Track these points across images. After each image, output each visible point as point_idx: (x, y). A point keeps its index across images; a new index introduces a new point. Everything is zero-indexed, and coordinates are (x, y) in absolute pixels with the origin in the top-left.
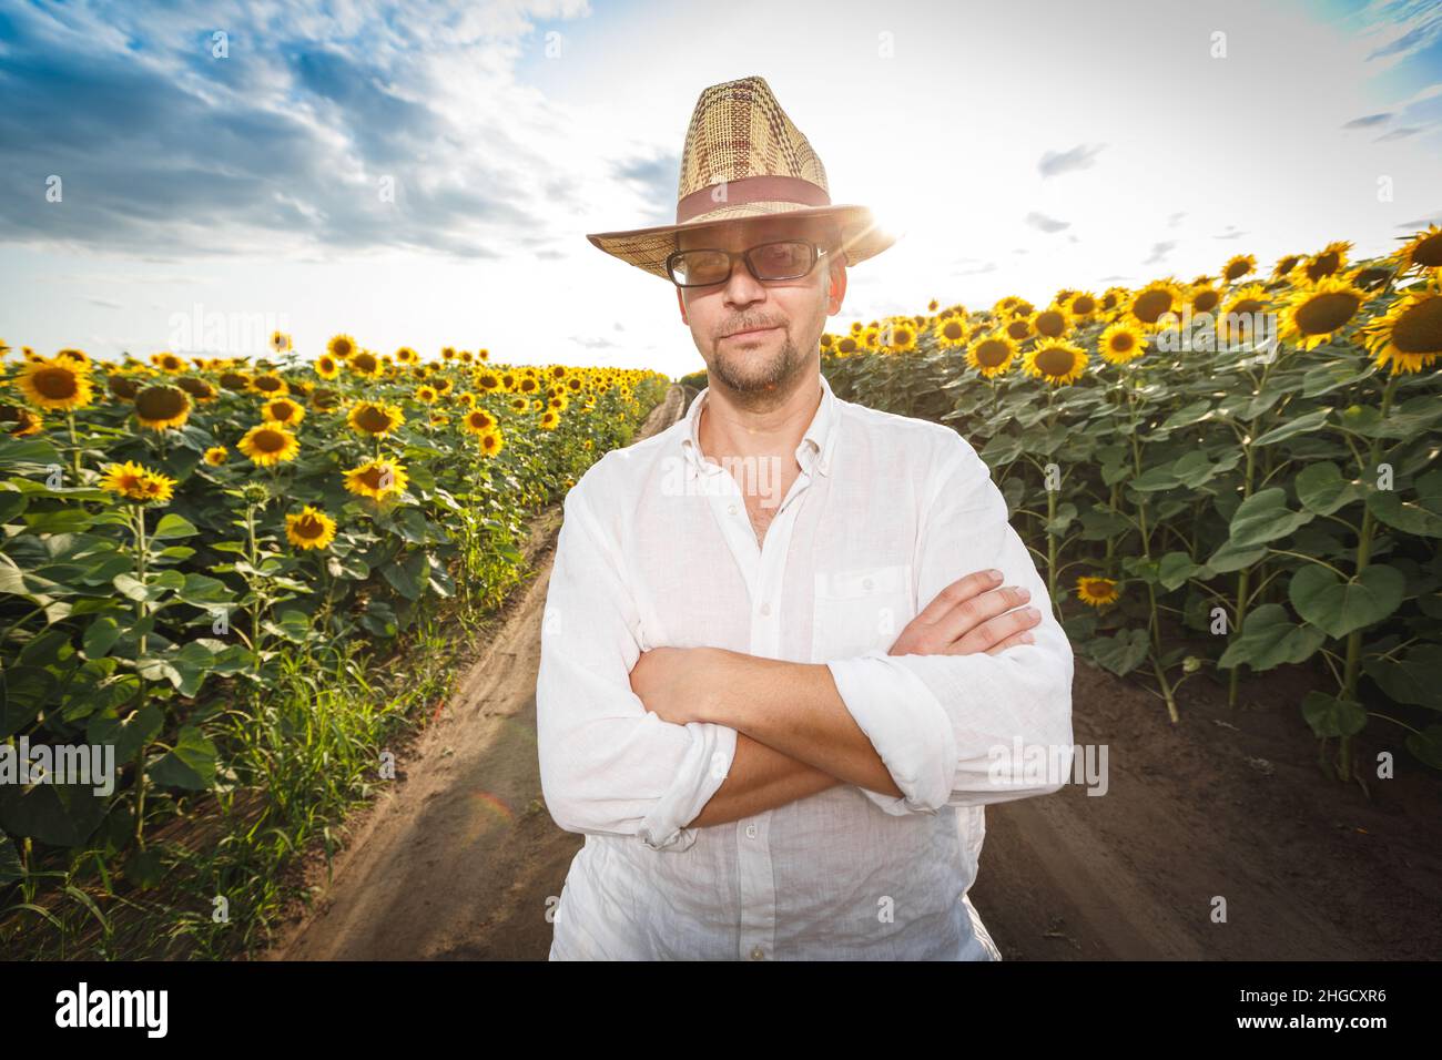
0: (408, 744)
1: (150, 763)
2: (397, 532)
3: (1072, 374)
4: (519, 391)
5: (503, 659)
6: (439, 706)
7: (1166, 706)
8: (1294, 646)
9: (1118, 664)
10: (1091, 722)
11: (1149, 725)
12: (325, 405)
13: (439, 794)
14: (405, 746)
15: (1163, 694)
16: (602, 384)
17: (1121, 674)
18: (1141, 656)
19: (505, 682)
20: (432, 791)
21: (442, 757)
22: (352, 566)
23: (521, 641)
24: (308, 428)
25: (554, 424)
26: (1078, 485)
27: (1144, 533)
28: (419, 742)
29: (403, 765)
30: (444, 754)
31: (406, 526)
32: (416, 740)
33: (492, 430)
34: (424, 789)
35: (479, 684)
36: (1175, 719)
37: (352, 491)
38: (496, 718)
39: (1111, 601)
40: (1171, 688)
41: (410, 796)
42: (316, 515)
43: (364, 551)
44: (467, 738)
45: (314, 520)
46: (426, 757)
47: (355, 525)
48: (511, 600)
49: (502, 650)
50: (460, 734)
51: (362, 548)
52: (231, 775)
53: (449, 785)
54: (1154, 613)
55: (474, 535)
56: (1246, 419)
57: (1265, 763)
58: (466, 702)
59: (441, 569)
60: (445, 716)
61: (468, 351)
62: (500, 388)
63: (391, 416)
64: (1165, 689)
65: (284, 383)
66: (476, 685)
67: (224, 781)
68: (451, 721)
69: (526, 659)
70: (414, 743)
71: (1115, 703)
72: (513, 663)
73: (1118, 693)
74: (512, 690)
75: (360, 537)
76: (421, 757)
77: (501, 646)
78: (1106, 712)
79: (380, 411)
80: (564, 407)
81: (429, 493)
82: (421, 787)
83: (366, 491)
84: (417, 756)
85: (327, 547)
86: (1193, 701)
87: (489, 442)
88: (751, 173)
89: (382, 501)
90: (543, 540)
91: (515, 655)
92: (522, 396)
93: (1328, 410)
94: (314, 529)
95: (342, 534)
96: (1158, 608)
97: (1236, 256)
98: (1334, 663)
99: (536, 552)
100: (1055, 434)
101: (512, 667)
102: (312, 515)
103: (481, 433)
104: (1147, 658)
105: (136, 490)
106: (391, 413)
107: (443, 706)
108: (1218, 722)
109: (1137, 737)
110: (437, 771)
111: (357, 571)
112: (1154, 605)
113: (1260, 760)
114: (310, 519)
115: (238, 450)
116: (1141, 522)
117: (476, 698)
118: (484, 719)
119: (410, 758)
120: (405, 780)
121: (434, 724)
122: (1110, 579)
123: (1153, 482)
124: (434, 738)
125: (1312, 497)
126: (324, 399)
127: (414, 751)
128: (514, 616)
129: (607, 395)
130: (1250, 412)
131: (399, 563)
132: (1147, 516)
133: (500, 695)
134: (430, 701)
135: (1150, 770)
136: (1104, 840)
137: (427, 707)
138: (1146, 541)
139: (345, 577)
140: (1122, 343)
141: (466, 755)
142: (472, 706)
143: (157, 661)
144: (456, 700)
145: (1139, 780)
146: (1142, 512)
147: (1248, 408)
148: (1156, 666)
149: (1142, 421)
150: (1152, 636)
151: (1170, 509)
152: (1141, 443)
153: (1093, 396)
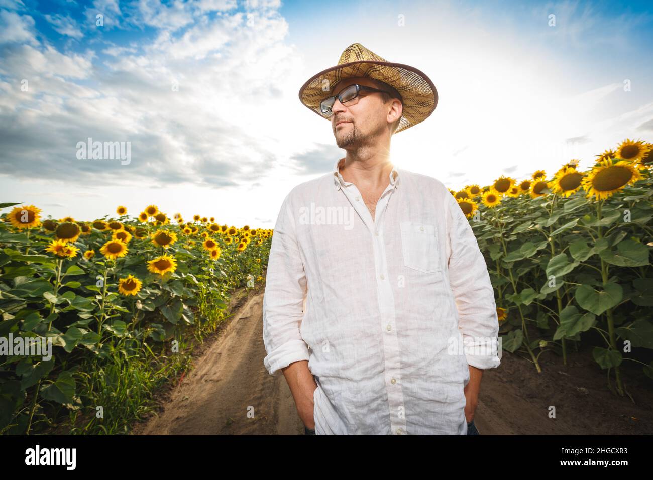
0: (166, 394)
1: (43, 388)
2: (169, 290)
3: (472, 213)
4: (228, 234)
5: (215, 355)
6: (182, 377)
7: (535, 366)
8: (583, 324)
9: (510, 347)
10: (501, 375)
11: (528, 375)
12: (140, 236)
13: (181, 418)
14: (165, 395)
15: (533, 361)
16: (266, 235)
17: (512, 352)
18: (520, 343)
19: (215, 366)
20: (177, 417)
21: (183, 401)
22: (148, 305)
23: (224, 347)
24: (131, 244)
25: (243, 249)
27: (513, 284)
28: (172, 393)
29: (163, 404)
30: (184, 399)
31: (174, 288)
32: (170, 392)
33: (216, 248)
34: (173, 416)
35: (202, 367)
36: (539, 371)
37: (150, 271)
38: (211, 382)
39: (504, 319)
40: (536, 358)
41: (166, 419)
42: (134, 279)
43: (153, 298)
44: (195, 391)
45: (132, 281)
46: (175, 401)
47: (151, 286)
48: (220, 328)
49: (215, 351)
50: (192, 390)
51: (153, 297)
52: (79, 401)
53: (186, 413)
54: (523, 322)
55: (205, 296)
56: (547, 226)
57: (584, 389)
58: (196, 375)
59: (188, 310)
60: (185, 382)
61: (206, 217)
62: (220, 231)
63: (172, 237)
64: (534, 358)
65: (123, 227)
66: (201, 367)
67: (75, 404)
68: (188, 384)
69: (226, 356)
70: (169, 393)
71: (511, 366)
72: (220, 357)
73: (512, 360)
74: (219, 369)
75: (152, 291)
76: (172, 401)
77: (214, 349)
78: (508, 370)
79: (167, 235)
80: (248, 242)
81: (185, 274)
82: (171, 415)
83: (157, 271)
84: (170, 400)
85: (136, 295)
86: (547, 363)
87: (214, 253)
89: (164, 276)
90: (236, 303)
91: (221, 354)
92: (229, 236)
93: (578, 220)
94: (131, 286)
95: (144, 289)
96: (525, 320)
97: (537, 170)
98: (605, 335)
99: (232, 308)
101: (219, 359)
102: (132, 279)
103: (211, 250)
104: (523, 344)
105: (61, 252)
106: (171, 236)
107: (184, 376)
108: (560, 372)
109: (523, 381)
110: (180, 407)
111: (149, 307)
112: (523, 318)
113: (582, 388)
114: (131, 280)
115: (100, 251)
116: (511, 279)
117: (200, 373)
118: (204, 383)
119: (167, 401)
120: (164, 411)
121: (179, 385)
122: (502, 308)
123: (513, 258)
124: (179, 392)
125: (577, 255)
126: (140, 232)
127: (169, 398)
128: (221, 336)
129: (267, 240)
130: (548, 224)
131: (168, 306)
132: (513, 275)
133: (213, 371)
134: (178, 373)
135: (531, 396)
136: (511, 427)
137: (177, 376)
138: (515, 287)
139: (143, 310)
140: (492, 199)
141: (195, 399)
142: (198, 377)
143: (56, 335)
144: (191, 374)
145: (526, 401)
146: (510, 272)
147: (546, 223)
148: (528, 348)
149: (504, 232)
150: (524, 332)
151: (522, 271)
152: (505, 242)
153: (483, 223)
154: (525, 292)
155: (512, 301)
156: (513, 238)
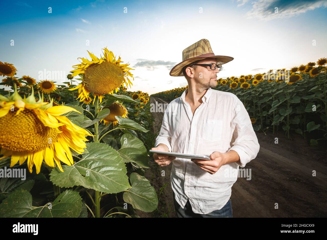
8: (280, 119)
18: (260, 128)
36: (266, 135)
39: (255, 122)
54: (262, 122)
64: (264, 132)
93: (283, 90)
122: (255, 119)
123: (261, 102)
125: (281, 100)
130: (273, 91)
140: (255, 82)
149: (259, 94)
150: (262, 126)
151: (263, 106)
152: (258, 97)
153: (251, 91)
154: (264, 112)
156: (262, 96)
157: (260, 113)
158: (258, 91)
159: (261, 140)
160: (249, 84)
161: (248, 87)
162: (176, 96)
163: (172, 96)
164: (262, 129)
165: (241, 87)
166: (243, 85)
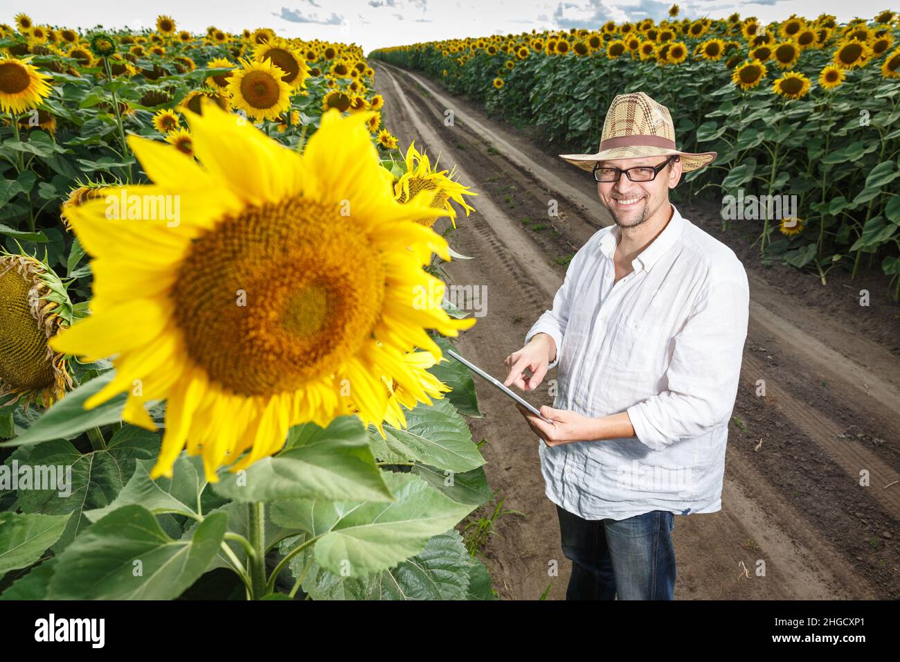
3: (800, 93)
7: (821, 280)
9: (799, 262)
11: (811, 287)
15: (820, 276)
17: (800, 267)
18: (811, 258)
26: (790, 162)
27: (824, 190)
36: (824, 283)
39: (798, 232)
40: (824, 273)
54: (821, 235)
64: (821, 273)
88: (633, 134)
96: (823, 233)
100: (783, 130)
104: (813, 260)
108: (845, 286)
112: (822, 231)
116: (822, 184)
123: (833, 159)
132: (827, 180)
138: (824, 194)
140: (832, 77)
146: (825, 178)
148: (818, 265)
149: (834, 124)
150: (819, 247)
151: (838, 175)
152: (830, 137)
153: (809, 107)
154: (834, 201)
155: (817, 210)
156: (843, 131)
157: (823, 203)
158: (835, 113)
159: (802, 301)
160: (805, 80)
161: (802, 93)
162: (495, 80)
163: (478, 72)
164: (816, 261)
165: (776, 89)
166: (783, 82)
